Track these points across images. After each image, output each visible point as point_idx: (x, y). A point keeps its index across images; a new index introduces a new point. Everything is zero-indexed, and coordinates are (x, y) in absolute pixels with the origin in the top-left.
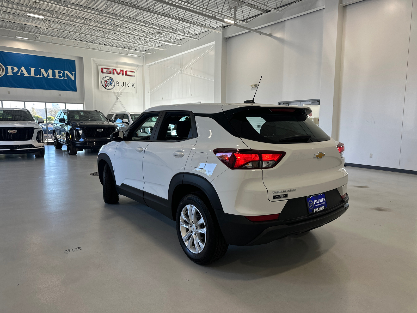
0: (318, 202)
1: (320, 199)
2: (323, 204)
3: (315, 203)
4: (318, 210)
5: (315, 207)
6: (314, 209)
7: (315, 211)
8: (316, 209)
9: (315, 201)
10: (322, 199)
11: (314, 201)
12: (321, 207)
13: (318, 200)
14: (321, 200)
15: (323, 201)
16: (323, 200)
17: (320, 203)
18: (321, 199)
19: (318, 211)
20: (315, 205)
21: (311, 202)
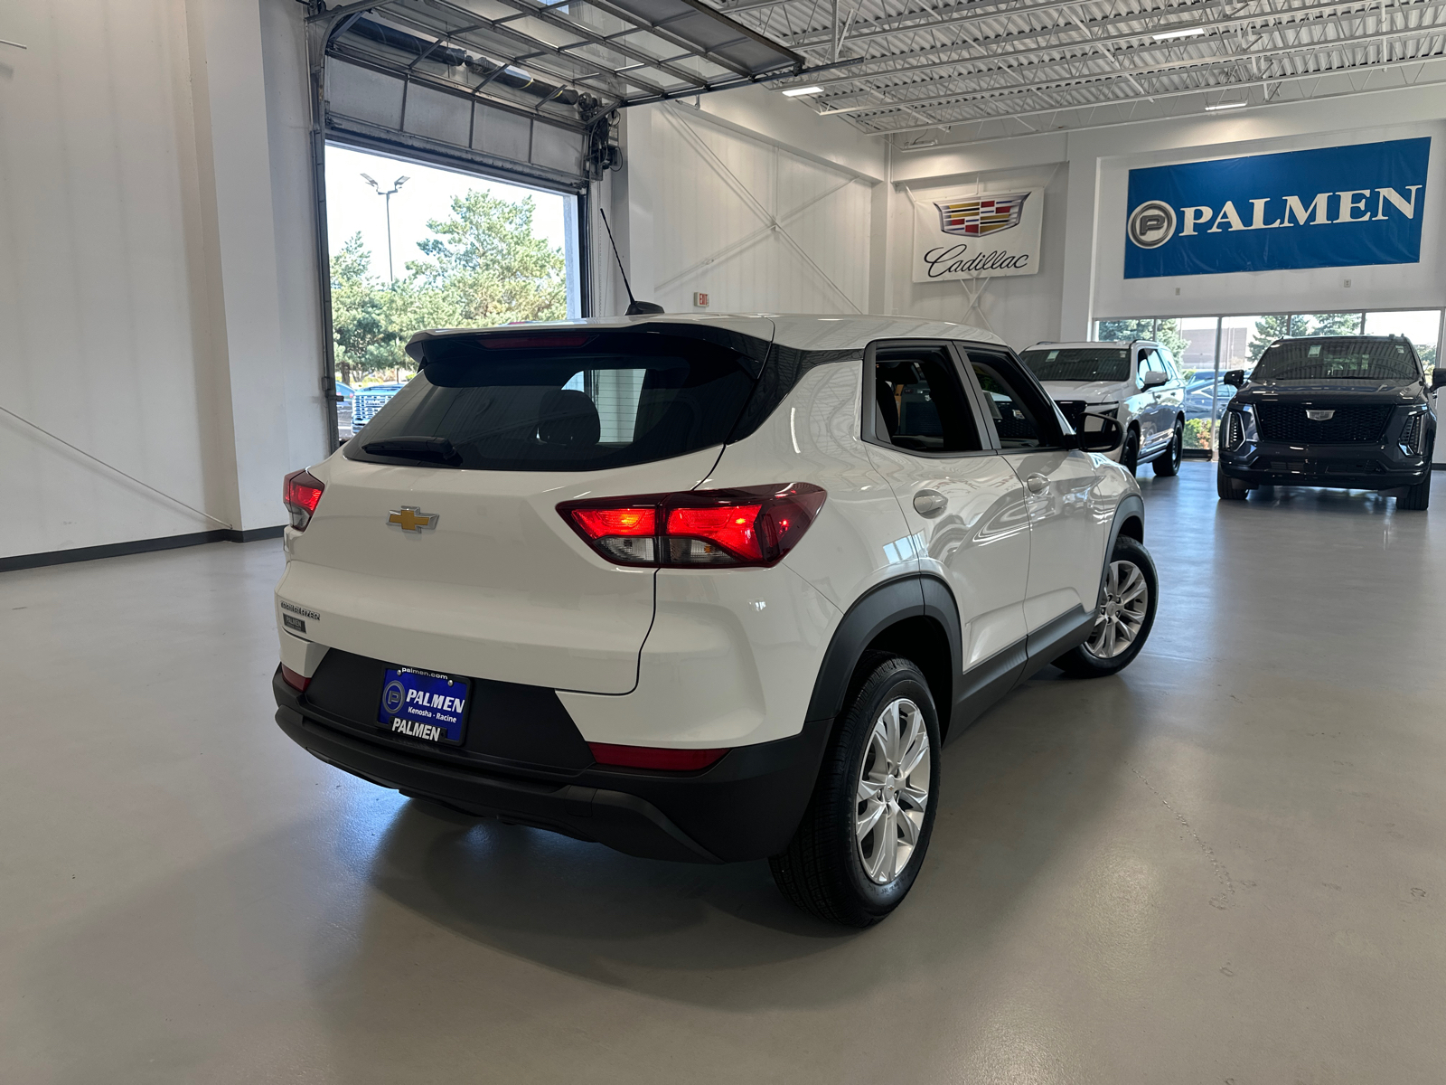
0: (425, 704)
1: (436, 696)
2: (443, 718)
3: (408, 700)
4: (412, 729)
5: (404, 715)
6: (396, 720)
7: (395, 725)
8: (404, 722)
9: (415, 692)
10: (448, 699)
11: (411, 691)
12: (427, 727)
13: (428, 695)
14: (438, 701)
15: (445, 708)
16: (447, 703)
17: (434, 711)
18: (442, 697)
19: (410, 733)
20: (407, 705)
21: (395, 689)
